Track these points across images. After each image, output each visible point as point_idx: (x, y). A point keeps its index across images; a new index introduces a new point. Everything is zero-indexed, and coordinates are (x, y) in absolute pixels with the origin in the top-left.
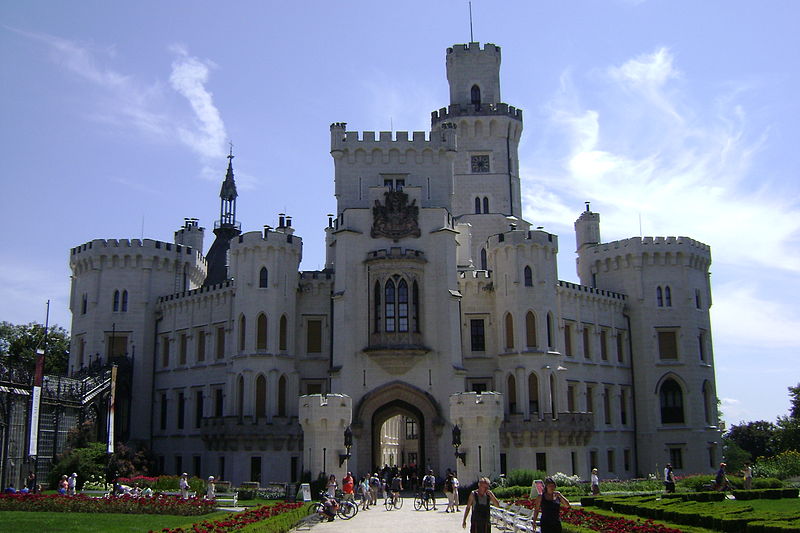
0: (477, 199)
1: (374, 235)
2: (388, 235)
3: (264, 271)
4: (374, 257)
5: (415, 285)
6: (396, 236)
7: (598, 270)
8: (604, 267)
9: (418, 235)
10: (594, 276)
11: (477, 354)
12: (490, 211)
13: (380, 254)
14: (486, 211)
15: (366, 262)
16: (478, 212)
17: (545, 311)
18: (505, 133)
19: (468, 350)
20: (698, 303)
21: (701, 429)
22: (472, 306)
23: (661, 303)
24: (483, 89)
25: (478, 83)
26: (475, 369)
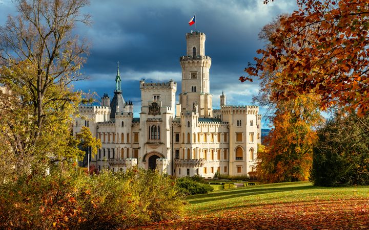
1: (149, 114)
2: (152, 114)
3: (123, 122)
4: (148, 121)
5: (159, 127)
6: (155, 115)
9: (160, 114)
10: (222, 115)
11: (177, 142)
12: (197, 91)
13: (150, 120)
15: (147, 121)
16: (192, 91)
17: (193, 133)
18: (202, 65)
19: (174, 142)
20: (252, 124)
21: (247, 162)
22: (176, 130)
23: (238, 125)
24: (196, 49)
25: (195, 46)
26: (176, 147)
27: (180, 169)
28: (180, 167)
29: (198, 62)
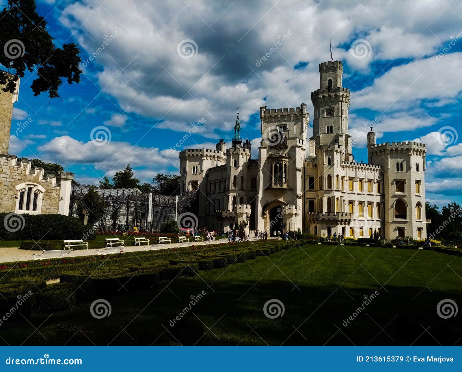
0: (328, 127)
1: (271, 148)
3: (235, 162)
4: (271, 157)
5: (285, 165)
7: (373, 155)
8: (375, 155)
9: (287, 148)
10: (371, 158)
11: (311, 189)
12: (333, 132)
13: (273, 155)
14: (332, 132)
15: (268, 158)
16: (328, 132)
17: (335, 174)
18: (341, 99)
19: (307, 188)
20: (417, 169)
21: (414, 222)
22: (310, 172)
23: (398, 169)
24: (333, 81)
25: (331, 78)
26: (310, 195)
27: (316, 227)
28: (315, 225)
29: (336, 95)
